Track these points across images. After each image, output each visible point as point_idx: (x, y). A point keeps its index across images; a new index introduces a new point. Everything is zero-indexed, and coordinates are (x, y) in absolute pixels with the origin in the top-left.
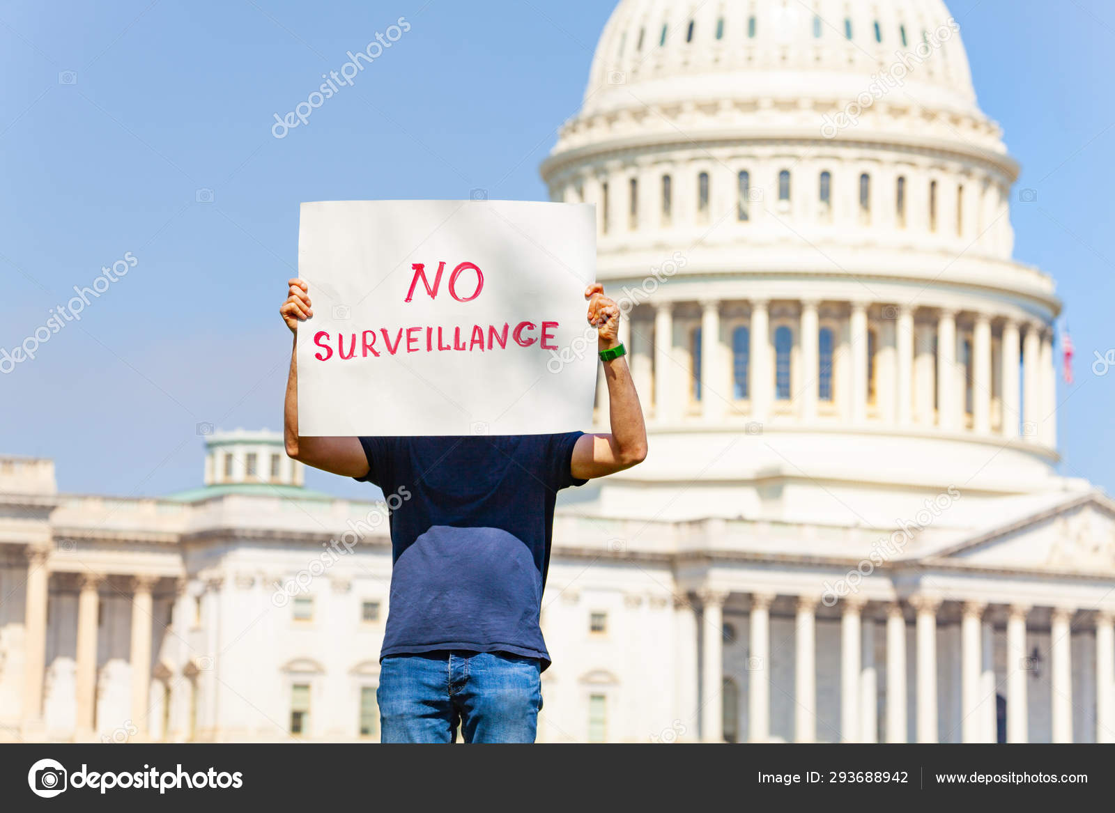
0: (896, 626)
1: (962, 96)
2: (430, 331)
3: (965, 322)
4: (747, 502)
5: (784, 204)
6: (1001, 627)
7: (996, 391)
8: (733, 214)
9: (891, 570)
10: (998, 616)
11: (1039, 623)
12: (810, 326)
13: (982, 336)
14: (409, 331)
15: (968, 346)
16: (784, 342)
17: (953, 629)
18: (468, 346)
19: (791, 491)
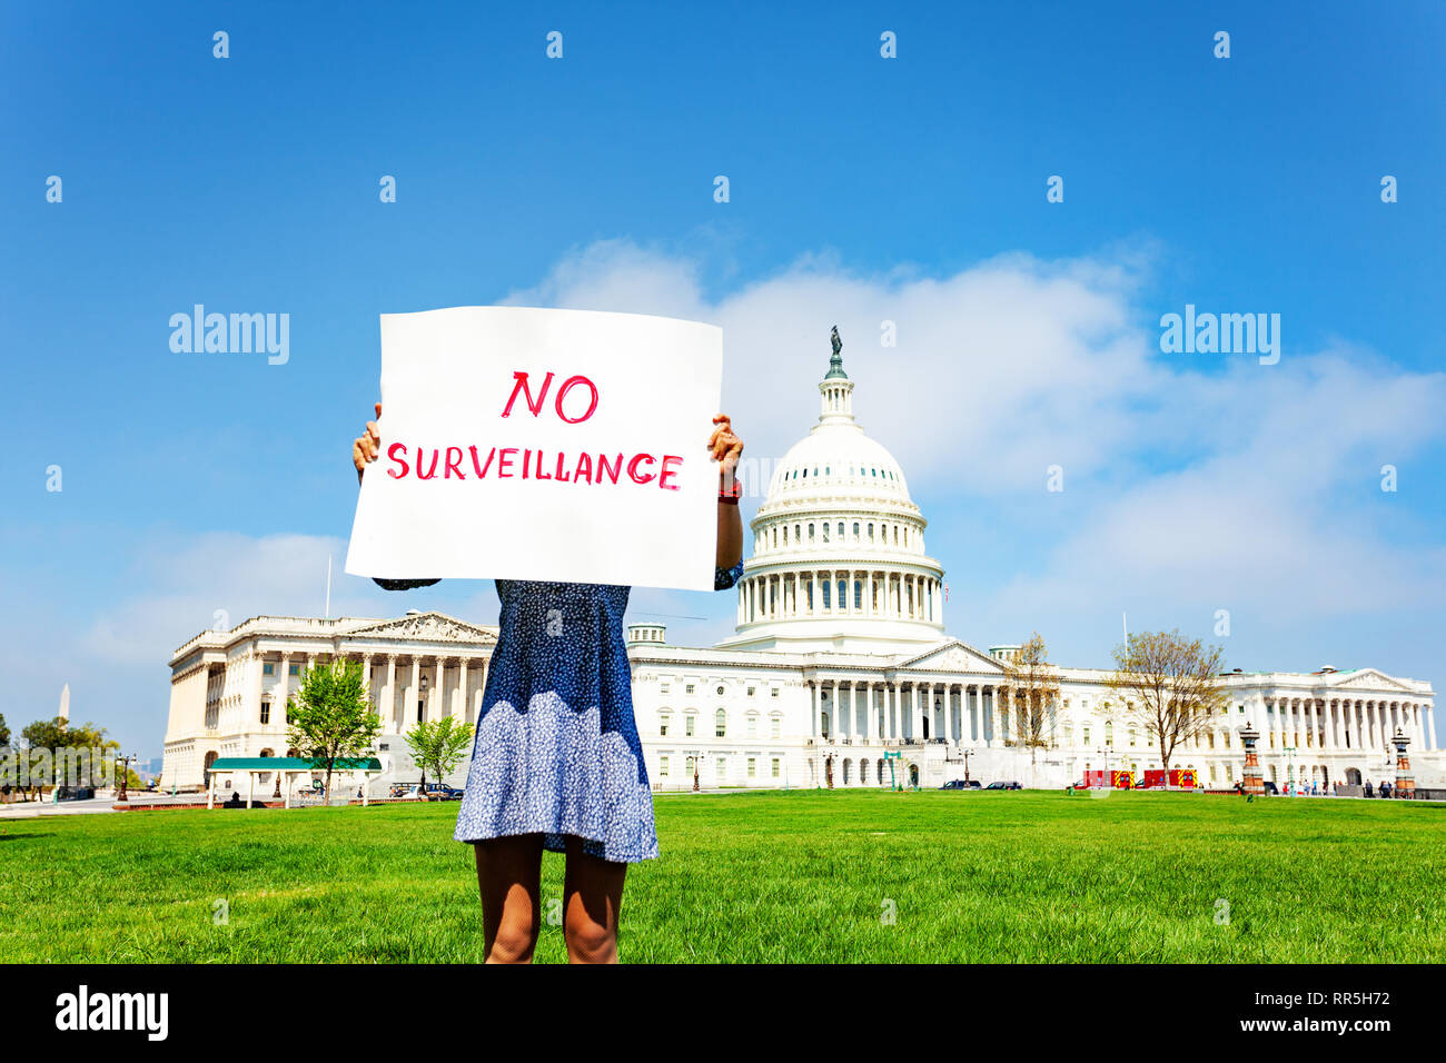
0: (887, 692)
1: (906, 497)
2: (528, 454)
3: (909, 578)
4: (829, 646)
5: (841, 536)
6: (926, 692)
7: (920, 602)
8: (823, 539)
9: (885, 671)
10: (924, 688)
11: (939, 690)
12: (852, 581)
13: (915, 584)
14: (503, 452)
15: (910, 587)
16: (842, 587)
17: (908, 693)
18: (572, 477)
19: (846, 642)
